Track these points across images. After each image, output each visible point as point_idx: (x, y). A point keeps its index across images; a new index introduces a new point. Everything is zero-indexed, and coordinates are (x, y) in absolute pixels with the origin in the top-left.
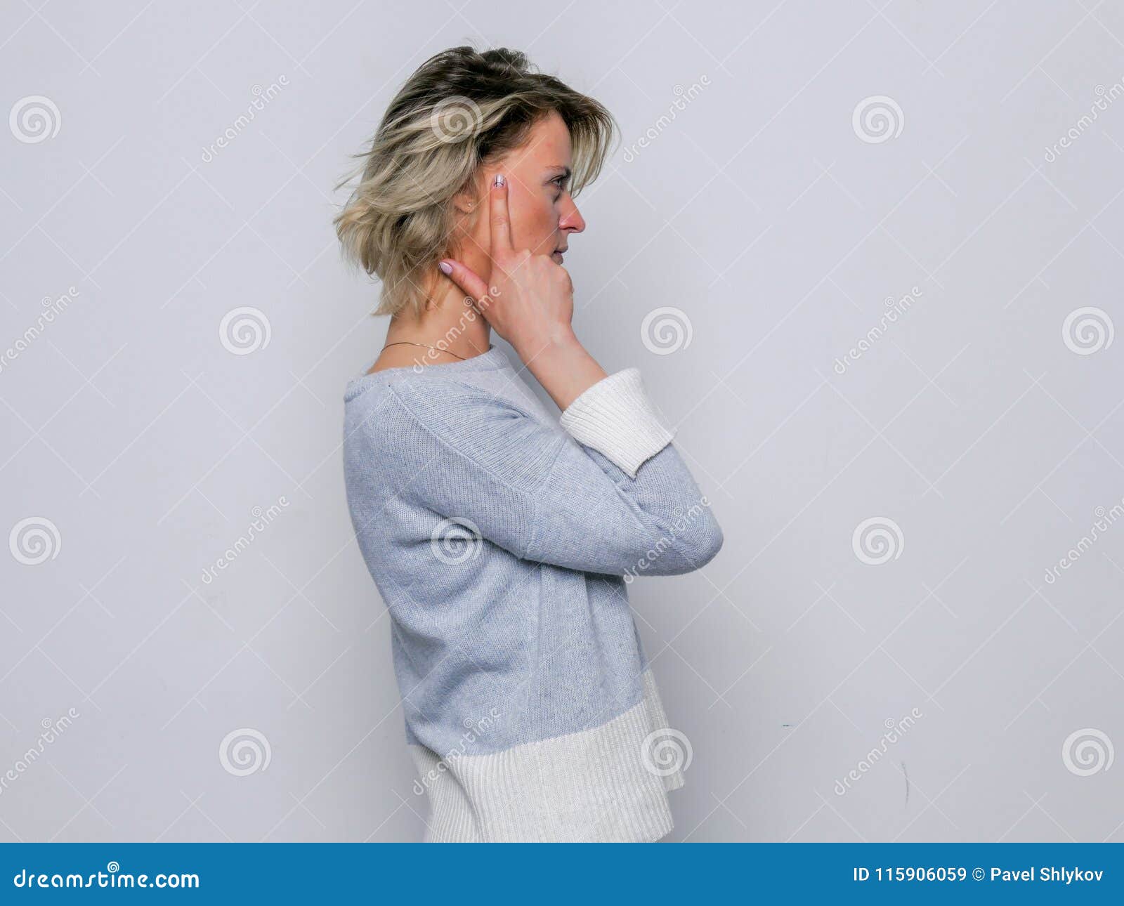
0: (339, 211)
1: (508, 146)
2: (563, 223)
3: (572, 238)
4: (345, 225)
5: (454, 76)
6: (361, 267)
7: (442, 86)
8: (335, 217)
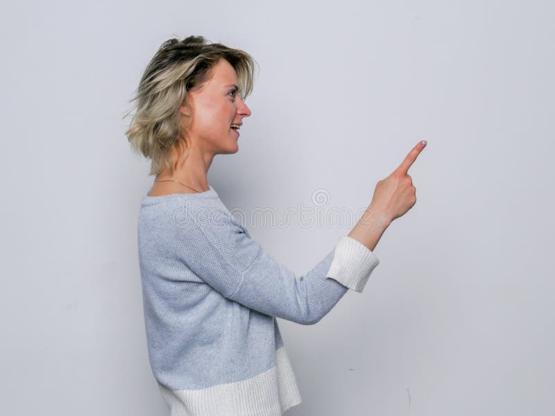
0: (127, 129)
1: (202, 80)
2: (239, 112)
3: (245, 120)
4: (131, 135)
5: (171, 55)
6: (142, 155)
7: (165, 61)
8: (126, 131)
